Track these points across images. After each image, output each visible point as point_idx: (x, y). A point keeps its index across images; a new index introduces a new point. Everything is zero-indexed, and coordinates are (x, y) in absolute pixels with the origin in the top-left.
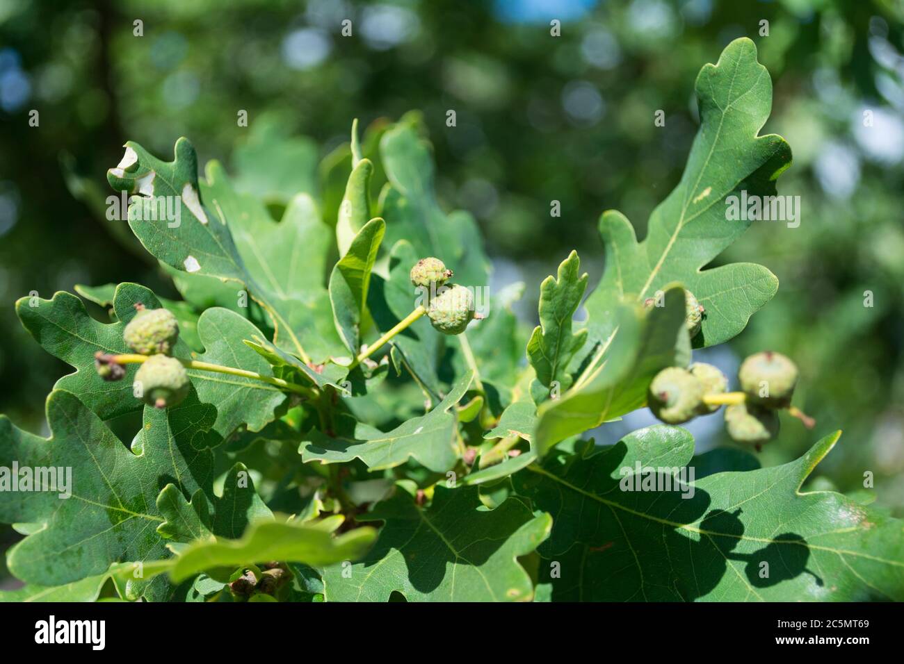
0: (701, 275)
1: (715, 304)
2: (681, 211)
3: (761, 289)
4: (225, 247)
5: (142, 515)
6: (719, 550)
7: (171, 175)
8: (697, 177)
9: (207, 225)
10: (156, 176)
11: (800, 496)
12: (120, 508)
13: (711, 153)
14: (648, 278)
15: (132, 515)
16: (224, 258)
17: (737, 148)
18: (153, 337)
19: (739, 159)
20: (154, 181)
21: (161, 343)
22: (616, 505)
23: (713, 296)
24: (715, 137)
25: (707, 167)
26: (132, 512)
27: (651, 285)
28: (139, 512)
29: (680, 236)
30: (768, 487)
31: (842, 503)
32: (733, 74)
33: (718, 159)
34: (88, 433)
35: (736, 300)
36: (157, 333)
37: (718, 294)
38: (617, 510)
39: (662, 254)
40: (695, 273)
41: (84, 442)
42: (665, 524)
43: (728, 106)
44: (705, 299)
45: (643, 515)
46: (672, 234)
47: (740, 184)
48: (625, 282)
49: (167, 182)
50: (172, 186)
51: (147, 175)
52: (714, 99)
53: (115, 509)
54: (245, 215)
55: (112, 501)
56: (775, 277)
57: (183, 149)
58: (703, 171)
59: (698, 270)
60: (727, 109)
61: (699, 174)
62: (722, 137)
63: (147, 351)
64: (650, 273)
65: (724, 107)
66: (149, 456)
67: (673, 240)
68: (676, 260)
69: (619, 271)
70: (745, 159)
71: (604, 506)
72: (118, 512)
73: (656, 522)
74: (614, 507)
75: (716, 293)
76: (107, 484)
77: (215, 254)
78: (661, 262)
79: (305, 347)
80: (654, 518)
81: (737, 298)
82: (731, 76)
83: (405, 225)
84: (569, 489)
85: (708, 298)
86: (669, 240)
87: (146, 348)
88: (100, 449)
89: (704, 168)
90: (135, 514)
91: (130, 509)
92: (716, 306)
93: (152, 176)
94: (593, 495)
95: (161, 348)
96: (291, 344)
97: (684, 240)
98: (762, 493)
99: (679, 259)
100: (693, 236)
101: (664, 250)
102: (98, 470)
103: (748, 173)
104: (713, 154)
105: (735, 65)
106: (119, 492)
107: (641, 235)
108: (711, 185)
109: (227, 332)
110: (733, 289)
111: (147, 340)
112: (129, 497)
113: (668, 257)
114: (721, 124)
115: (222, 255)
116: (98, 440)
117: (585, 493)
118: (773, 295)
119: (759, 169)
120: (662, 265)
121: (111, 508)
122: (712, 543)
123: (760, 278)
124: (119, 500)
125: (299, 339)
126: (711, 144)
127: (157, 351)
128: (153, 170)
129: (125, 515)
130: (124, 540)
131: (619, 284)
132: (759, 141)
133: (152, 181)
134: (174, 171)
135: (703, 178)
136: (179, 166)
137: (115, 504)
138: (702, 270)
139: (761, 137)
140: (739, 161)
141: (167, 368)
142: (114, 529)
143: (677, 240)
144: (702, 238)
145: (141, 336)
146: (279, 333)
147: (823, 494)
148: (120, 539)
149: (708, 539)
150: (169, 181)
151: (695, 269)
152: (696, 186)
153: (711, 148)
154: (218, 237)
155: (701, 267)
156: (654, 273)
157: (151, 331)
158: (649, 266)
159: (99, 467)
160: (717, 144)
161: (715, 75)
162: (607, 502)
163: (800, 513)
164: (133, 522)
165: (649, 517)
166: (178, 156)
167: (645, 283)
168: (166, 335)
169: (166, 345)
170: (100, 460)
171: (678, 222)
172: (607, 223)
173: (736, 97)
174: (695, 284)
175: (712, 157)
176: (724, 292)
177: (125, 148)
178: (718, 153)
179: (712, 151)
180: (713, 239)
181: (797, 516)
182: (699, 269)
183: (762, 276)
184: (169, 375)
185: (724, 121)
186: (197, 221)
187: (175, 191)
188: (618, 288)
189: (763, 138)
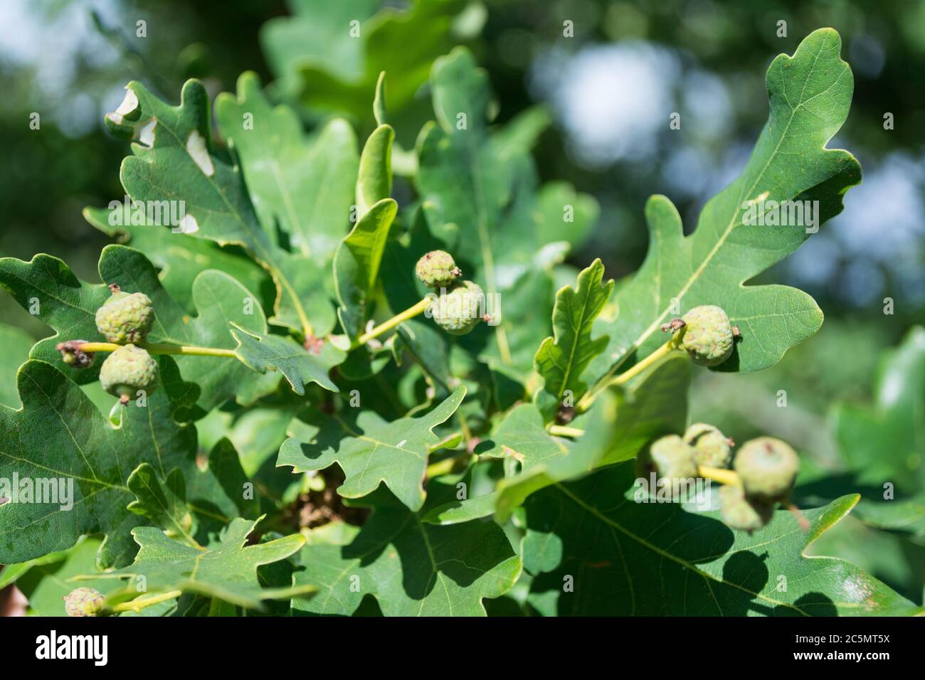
0: (743, 291)
1: (752, 327)
2: (734, 212)
3: (804, 323)
4: (231, 201)
5: (116, 487)
6: (714, 596)
7: (176, 122)
8: (756, 177)
9: (213, 177)
10: (158, 124)
11: (805, 558)
12: (93, 479)
13: (774, 153)
14: (687, 281)
15: (106, 486)
16: (228, 215)
17: (803, 155)
18: (124, 327)
19: (803, 167)
20: (156, 128)
21: (133, 333)
22: (617, 525)
23: (752, 318)
24: (781, 136)
25: (768, 167)
26: (106, 484)
27: (689, 290)
28: (114, 483)
29: (729, 239)
30: (777, 537)
31: (849, 574)
32: (810, 69)
33: (782, 163)
34: (63, 403)
35: (775, 329)
36: (127, 323)
37: (757, 317)
38: (618, 531)
39: (706, 257)
40: (738, 286)
41: (58, 413)
42: (664, 556)
43: (800, 105)
44: (743, 319)
45: (642, 541)
46: (720, 235)
47: (800, 194)
48: (664, 278)
49: (170, 130)
50: (175, 135)
51: (148, 123)
52: (784, 94)
53: (88, 480)
54: (275, 139)
55: (85, 472)
56: (820, 311)
57: (191, 93)
58: (763, 171)
59: (741, 285)
60: (797, 108)
61: (759, 172)
62: (788, 138)
63: (117, 339)
64: (690, 276)
65: (795, 106)
66: (126, 428)
67: (720, 243)
68: (720, 266)
69: (660, 266)
70: (809, 169)
71: (604, 524)
72: (91, 484)
73: (655, 552)
74: (615, 528)
75: (755, 315)
76: (80, 456)
77: (218, 210)
78: (704, 265)
79: (309, 315)
80: (654, 548)
81: (777, 327)
82: (808, 71)
83: (444, 170)
84: (571, 499)
85: (746, 319)
86: (716, 242)
87: (116, 337)
88: (75, 419)
89: (765, 168)
90: (110, 485)
91: (104, 480)
92: (753, 330)
93: (153, 125)
94: (595, 511)
95: (132, 338)
96: (294, 311)
97: (732, 245)
98: (769, 542)
99: (724, 266)
100: (742, 243)
101: (709, 253)
102: (71, 440)
103: (812, 185)
104: (777, 154)
105: (813, 59)
106: (93, 463)
107: (688, 229)
108: (770, 190)
109: (222, 299)
110: (775, 315)
111: (117, 329)
112: (104, 468)
113: (714, 262)
114: (789, 123)
115: (226, 210)
116: (73, 410)
117: (586, 506)
118: (815, 331)
119: (823, 183)
120: (705, 268)
121: (84, 479)
122: (707, 587)
123: (805, 309)
124: (92, 471)
125: (304, 304)
126: (776, 143)
127: (128, 341)
128: (154, 117)
129: (98, 486)
130: (96, 512)
131: (657, 279)
132: (826, 154)
133: (153, 128)
134: (179, 116)
135: (762, 179)
136: (186, 111)
137: (88, 475)
138: (745, 284)
139: (829, 150)
140: (803, 170)
141: (134, 363)
142: (85, 501)
143: (724, 244)
144: (753, 246)
145: (111, 324)
146: (282, 298)
147: (830, 560)
148: (91, 512)
149: (705, 582)
150: (173, 129)
151: (739, 282)
152: (754, 187)
153: (775, 147)
154: (224, 189)
155: (745, 280)
156: (694, 277)
157: (121, 321)
158: (690, 267)
159: (73, 438)
160: (782, 145)
161: (790, 68)
162: (608, 521)
163: (803, 576)
164: (107, 493)
165: (650, 546)
166: (185, 100)
167: (684, 285)
168: (138, 326)
169: (137, 335)
170: (74, 431)
171: (729, 223)
172: (654, 208)
173: (810, 96)
174: (735, 299)
175: (775, 158)
176: (764, 316)
177: (127, 90)
178: (782, 155)
179: (776, 151)
180: (764, 250)
181: (799, 578)
182: (742, 282)
183: (807, 308)
184: (135, 372)
185: (793, 121)
186: (201, 173)
187: (179, 140)
188: (655, 284)
189: (831, 152)
